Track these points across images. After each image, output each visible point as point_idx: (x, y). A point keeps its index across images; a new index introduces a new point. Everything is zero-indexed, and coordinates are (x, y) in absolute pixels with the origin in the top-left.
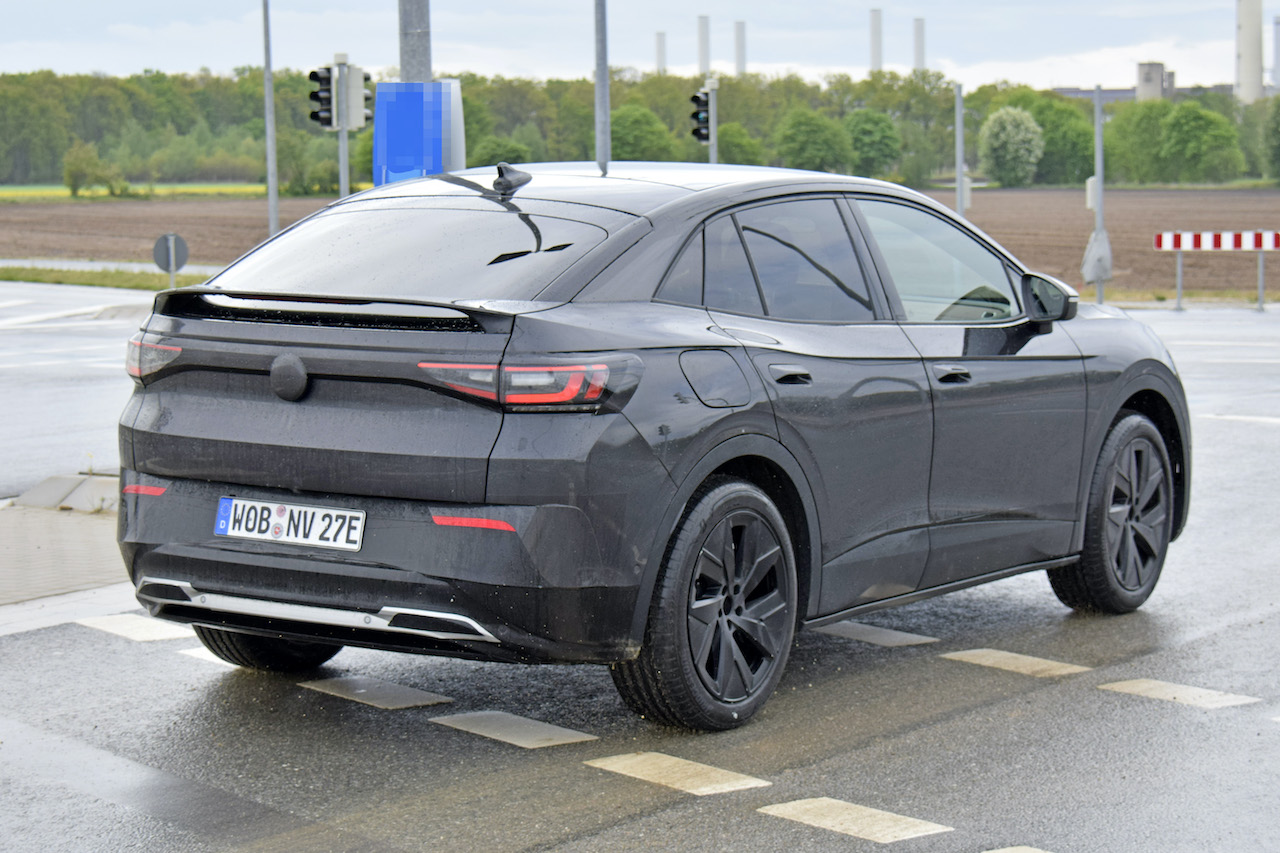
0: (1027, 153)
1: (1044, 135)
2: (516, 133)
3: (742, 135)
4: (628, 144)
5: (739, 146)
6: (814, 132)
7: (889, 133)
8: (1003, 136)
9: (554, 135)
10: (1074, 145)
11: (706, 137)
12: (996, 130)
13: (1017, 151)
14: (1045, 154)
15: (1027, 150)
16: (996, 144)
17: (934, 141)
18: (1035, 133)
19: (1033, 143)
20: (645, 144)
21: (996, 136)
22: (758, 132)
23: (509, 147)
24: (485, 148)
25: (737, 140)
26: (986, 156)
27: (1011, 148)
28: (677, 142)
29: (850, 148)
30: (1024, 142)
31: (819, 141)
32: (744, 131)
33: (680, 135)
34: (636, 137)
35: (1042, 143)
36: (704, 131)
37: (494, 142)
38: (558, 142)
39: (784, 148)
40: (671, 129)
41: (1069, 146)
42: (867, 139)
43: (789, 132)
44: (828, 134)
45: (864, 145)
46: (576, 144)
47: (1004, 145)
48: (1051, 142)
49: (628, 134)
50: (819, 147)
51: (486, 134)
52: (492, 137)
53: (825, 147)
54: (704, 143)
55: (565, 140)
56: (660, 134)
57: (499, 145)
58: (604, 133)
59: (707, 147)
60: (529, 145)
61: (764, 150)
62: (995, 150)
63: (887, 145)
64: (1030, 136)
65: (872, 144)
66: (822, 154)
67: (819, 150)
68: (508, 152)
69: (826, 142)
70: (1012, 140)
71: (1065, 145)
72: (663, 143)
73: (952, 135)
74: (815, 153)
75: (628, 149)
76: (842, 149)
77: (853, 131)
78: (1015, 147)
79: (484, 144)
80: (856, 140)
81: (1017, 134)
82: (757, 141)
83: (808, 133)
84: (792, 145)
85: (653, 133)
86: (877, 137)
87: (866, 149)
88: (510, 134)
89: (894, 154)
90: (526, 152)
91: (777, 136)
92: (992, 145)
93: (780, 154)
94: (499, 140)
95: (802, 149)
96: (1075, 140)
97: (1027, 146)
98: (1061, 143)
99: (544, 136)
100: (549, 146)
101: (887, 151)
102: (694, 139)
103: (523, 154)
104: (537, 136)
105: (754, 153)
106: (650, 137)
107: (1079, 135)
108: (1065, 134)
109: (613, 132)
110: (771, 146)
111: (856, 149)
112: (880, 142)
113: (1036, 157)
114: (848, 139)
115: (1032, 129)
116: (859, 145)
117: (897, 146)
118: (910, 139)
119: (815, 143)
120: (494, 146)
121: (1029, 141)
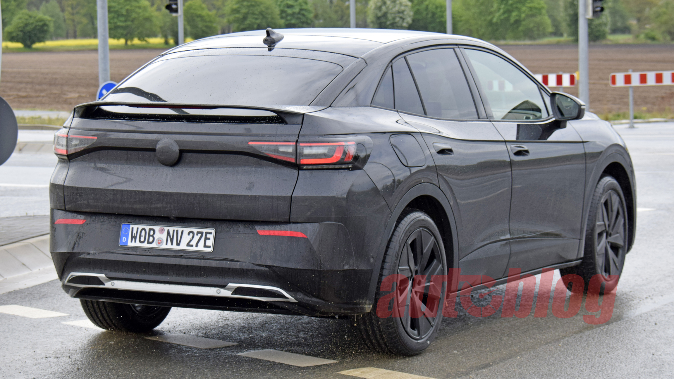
0: (401, 21)
1: (412, 7)
2: (42, 8)
3: (203, 9)
4: (123, 15)
5: (199, 16)
6: (253, 6)
7: (305, 7)
8: (384, 9)
9: (69, 9)
10: (434, 14)
11: (176, 11)
12: (379, 4)
13: (394, 19)
14: (413, 20)
15: (401, 18)
16: (380, 14)
17: (336, 12)
18: (406, 6)
19: (405, 13)
20: (134, 15)
21: (380, 8)
22: (214, 6)
23: (37, 18)
24: (20, 18)
25: (199, 12)
26: (372, 22)
27: (390, 17)
28: (156, 14)
29: (279, 17)
30: (399, 12)
31: (256, 12)
32: (204, 6)
33: (159, 9)
34: (127, 10)
35: (412, 13)
36: (174, 6)
37: (27, 15)
38: (73, 14)
39: (232, 18)
40: (152, 5)
41: (430, 15)
42: (289, 11)
43: (235, 7)
44: (262, 8)
45: (288, 15)
46: (85, 15)
47: (385, 15)
48: (417, 12)
49: (121, 8)
50: (256, 17)
51: (21, 9)
52: (25, 11)
53: (261, 17)
54: (174, 15)
55: (78, 13)
56: (145, 8)
57: (30, 17)
58: (103, 8)
59: (176, 18)
60: (52, 16)
61: (218, 19)
62: (378, 18)
63: (304, 15)
64: (403, 8)
65: (293, 14)
66: (258, 21)
67: (256, 19)
68: (37, 21)
69: (261, 13)
70: (390, 11)
71: (427, 14)
72: (147, 15)
73: (348, 7)
74: (253, 21)
75: (122, 19)
76: (273, 18)
77: (280, 6)
78: (393, 15)
79: (20, 16)
80: (282, 12)
81: (395, 7)
82: (213, 12)
83: (248, 7)
84: (237, 15)
85: (139, 7)
86: (297, 10)
87: (289, 18)
88: (38, 9)
89: (309, 21)
90: (50, 21)
91: (227, 9)
92: (377, 14)
93: (229, 21)
94: (30, 13)
95: (245, 18)
96: (434, 10)
97: (401, 15)
98: (425, 13)
99: (63, 10)
100: (66, 17)
101: (303, 19)
102: (167, 11)
103: (47, 23)
104: (58, 10)
105: (210, 22)
106: (137, 10)
107: (437, 8)
108: (427, 6)
109: (110, 7)
110: (222, 16)
111: (282, 18)
112: (299, 13)
113: (407, 23)
114: (277, 11)
115: (404, 4)
116: (284, 15)
117: (311, 16)
118: (320, 11)
119: (253, 14)
120: (27, 17)
121: (403, 12)
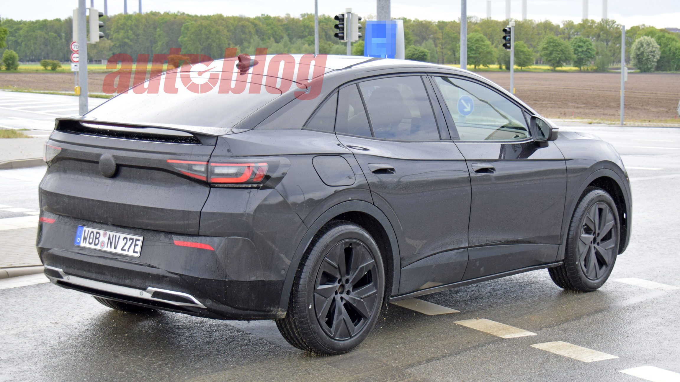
0: (652, 58)
1: (660, 49)
2: (423, 44)
3: (524, 47)
4: (474, 50)
5: (522, 51)
6: (557, 46)
7: (590, 47)
8: (642, 49)
9: (440, 45)
10: (674, 53)
11: (509, 48)
12: (639, 46)
13: (648, 56)
14: (661, 57)
15: (652, 55)
16: (639, 53)
17: (610, 51)
18: (656, 48)
19: (656, 52)
20: (481, 50)
21: (639, 49)
22: (531, 45)
23: (420, 51)
24: (410, 51)
25: (522, 49)
26: (634, 58)
27: (645, 55)
28: (495, 49)
29: (573, 53)
30: (651, 52)
31: (559, 50)
32: (525, 45)
33: (496, 47)
34: (476, 47)
35: (660, 53)
36: (508, 45)
37: (414, 48)
38: (442, 49)
39: (543, 53)
40: (493, 44)
41: (672, 54)
42: (580, 50)
43: (545, 46)
44: (563, 47)
45: (578, 52)
46: (449, 50)
47: (642, 53)
48: (663, 52)
49: (473, 45)
50: (558, 53)
51: (410, 45)
52: (413, 46)
53: (562, 53)
54: (508, 50)
55: (445, 48)
56: (488, 46)
57: (416, 50)
58: (464, 45)
59: (509, 52)
60: (429, 50)
61: (534, 54)
62: (638, 55)
63: (589, 52)
64: (654, 49)
65: (583, 51)
66: (559, 56)
67: (559, 54)
68: (420, 53)
69: (562, 50)
70: (646, 51)
71: (670, 53)
72: (489, 50)
73: (620, 48)
74: (557, 55)
75: (473, 52)
76: (569, 54)
77: (574, 46)
78: (648, 54)
79: (410, 49)
80: (575, 50)
81: (649, 48)
82: (531, 50)
83: (554, 46)
84: (546, 52)
85: (484, 45)
86: (585, 49)
87: (579, 54)
88: (421, 45)
89: (592, 57)
90: (428, 53)
91: (540, 48)
92: (637, 53)
93: (541, 55)
94: (416, 47)
95: (551, 54)
96: (675, 51)
97: (653, 54)
98: (668, 53)
99: (436, 46)
100: (438, 50)
101: (589, 55)
102: (504, 48)
103: (426, 54)
104: (433, 46)
105: (529, 55)
106: (483, 47)
107: (676, 49)
108: (670, 48)
109: (468, 45)
110: (537, 52)
111: (575, 54)
112: (586, 51)
113: (657, 59)
114: (572, 49)
115: (655, 46)
116: (576, 52)
117: (594, 53)
118: (600, 50)
119: (557, 51)
120: (414, 50)
121: (654, 52)
